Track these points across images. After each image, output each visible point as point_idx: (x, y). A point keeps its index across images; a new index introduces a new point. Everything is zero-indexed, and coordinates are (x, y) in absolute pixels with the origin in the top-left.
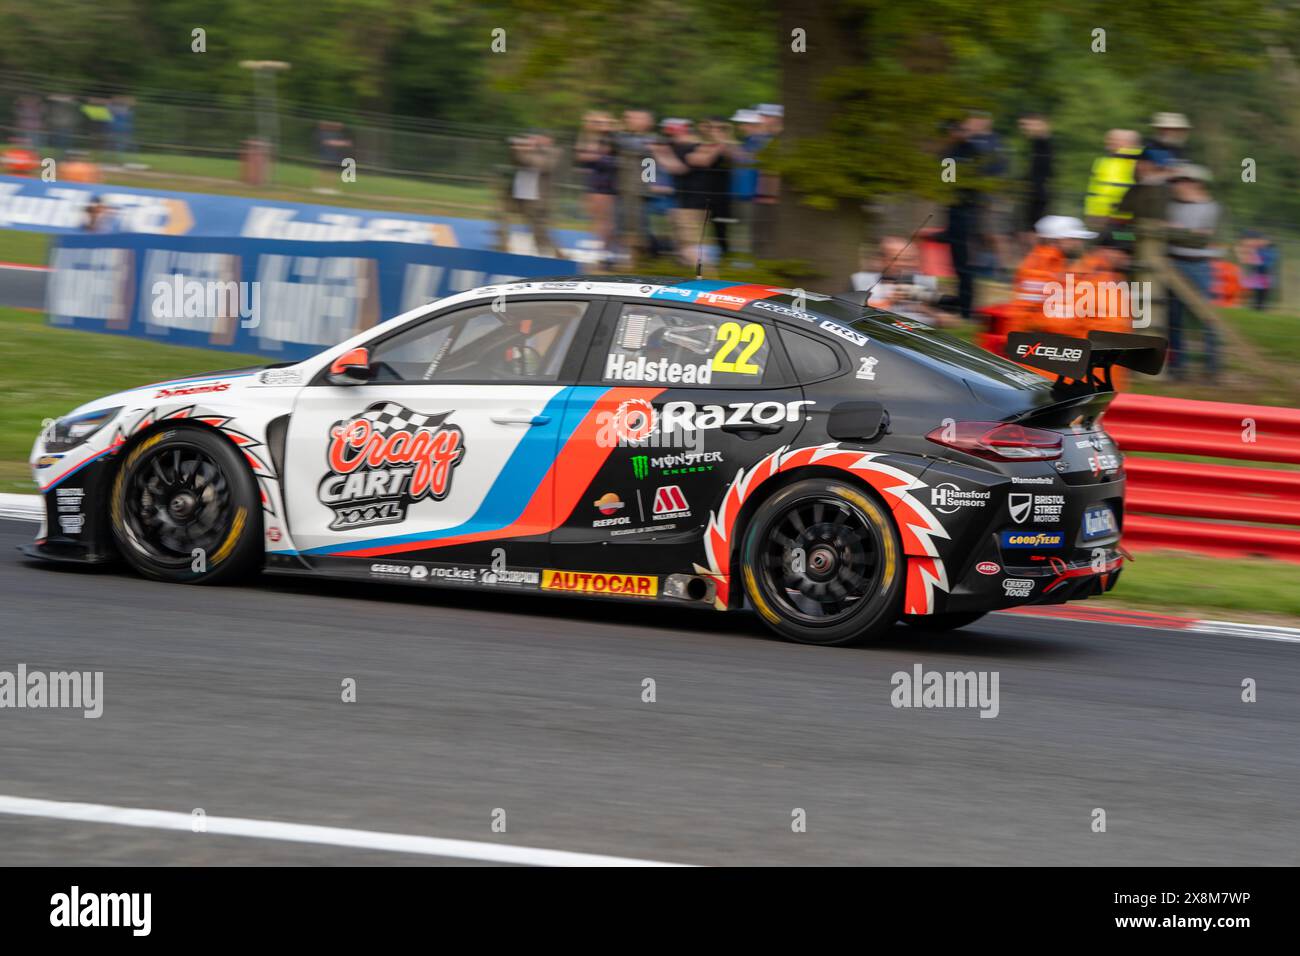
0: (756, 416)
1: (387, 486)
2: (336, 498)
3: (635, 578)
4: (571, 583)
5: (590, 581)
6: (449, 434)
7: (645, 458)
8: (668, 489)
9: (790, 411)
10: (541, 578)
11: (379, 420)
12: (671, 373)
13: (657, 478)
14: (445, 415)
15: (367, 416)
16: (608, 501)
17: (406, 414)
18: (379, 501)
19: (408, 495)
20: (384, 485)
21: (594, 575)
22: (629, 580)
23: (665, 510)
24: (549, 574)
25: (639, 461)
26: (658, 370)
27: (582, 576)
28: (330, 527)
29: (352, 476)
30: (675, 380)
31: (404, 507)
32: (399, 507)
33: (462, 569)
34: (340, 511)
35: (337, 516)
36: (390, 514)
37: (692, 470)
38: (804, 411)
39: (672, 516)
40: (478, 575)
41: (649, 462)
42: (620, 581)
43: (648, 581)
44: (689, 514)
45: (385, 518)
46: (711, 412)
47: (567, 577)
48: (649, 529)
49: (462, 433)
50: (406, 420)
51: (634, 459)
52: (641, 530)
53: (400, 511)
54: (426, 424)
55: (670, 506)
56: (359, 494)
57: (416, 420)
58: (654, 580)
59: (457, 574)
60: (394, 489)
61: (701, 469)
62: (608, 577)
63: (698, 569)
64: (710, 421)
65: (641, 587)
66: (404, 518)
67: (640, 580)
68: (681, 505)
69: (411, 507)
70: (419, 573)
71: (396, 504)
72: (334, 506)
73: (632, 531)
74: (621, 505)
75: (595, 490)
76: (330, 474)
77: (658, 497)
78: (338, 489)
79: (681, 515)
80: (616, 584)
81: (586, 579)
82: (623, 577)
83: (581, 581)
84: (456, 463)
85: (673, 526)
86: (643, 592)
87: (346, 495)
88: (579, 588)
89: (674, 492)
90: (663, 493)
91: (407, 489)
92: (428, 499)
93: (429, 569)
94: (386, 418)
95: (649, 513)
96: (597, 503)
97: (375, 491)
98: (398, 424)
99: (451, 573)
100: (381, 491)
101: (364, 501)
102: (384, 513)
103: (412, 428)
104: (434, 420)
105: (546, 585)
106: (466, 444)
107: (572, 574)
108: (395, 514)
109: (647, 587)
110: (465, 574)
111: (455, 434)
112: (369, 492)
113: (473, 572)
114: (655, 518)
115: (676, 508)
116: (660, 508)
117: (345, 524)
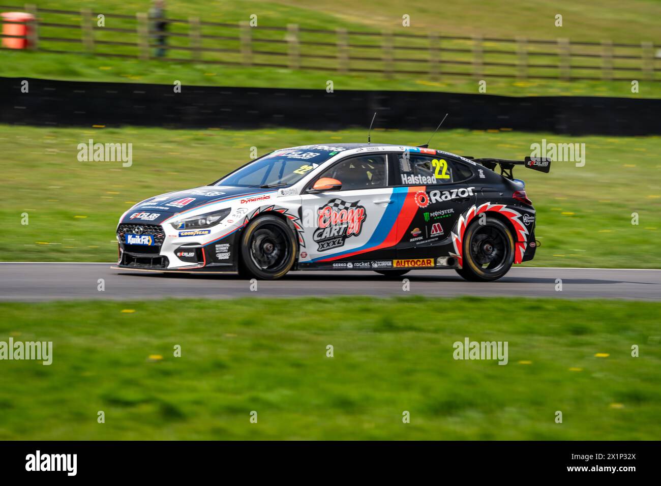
0: (460, 194)
1: (338, 232)
2: (319, 238)
3: (425, 260)
4: (403, 264)
5: (410, 263)
6: (360, 209)
7: (428, 213)
8: (436, 224)
9: (469, 191)
10: (392, 263)
11: (334, 206)
12: (423, 180)
13: (433, 220)
14: (357, 202)
15: (329, 205)
16: (416, 231)
17: (343, 203)
18: (335, 238)
19: (346, 235)
20: (337, 232)
21: (411, 260)
22: (423, 261)
23: (435, 233)
24: (395, 261)
25: (426, 215)
26: (419, 179)
27: (407, 261)
28: (318, 250)
29: (326, 229)
30: (425, 183)
31: (344, 240)
32: (342, 240)
33: (365, 262)
34: (320, 244)
35: (320, 246)
36: (338, 243)
37: (444, 216)
38: (473, 191)
39: (437, 235)
40: (371, 264)
41: (430, 215)
42: (420, 262)
43: (430, 261)
44: (443, 233)
45: (337, 245)
46: (445, 194)
47: (401, 261)
48: (429, 241)
49: (365, 209)
50: (344, 205)
51: (424, 214)
52: (426, 241)
53: (342, 242)
54: (351, 207)
55: (437, 231)
56: (328, 236)
57: (348, 205)
58: (432, 260)
59: (363, 265)
60: (341, 234)
61: (447, 216)
62: (416, 260)
63: (451, 254)
64: (446, 197)
65: (428, 263)
66: (343, 244)
67: (427, 261)
68: (440, 230)
69: (347, 240)
70: (350, 265)
71: (341, 239)
72: (318, 242)
73: (424, 242)
74: (420, 232)
75: (411, 228)
76: (318, 229)
77: (433, 228)
78: (320, 235)
79: (441, 234)
80: (419, 263)
81: (408, 262)
82: (421, 260)
83: (406, 263)
84: (364, 221)
85: (437, 239)
86: (429, 265)
87: (323, 237)
88: (406, 266)
89: (438, 225)
90: (435, 226)
91: (345, 233)
92: (353, 236)
93: (353, 264)
94: (336, 205)
95: (429, 234)
96: (412, 232)
97: (334, 234)
98: (341, 207)
99: (361, 264)
100: (336, 234)
101: (329, 239)
102: (336, 243)
103: (347, 209)
104: (354, 205)
105: (395, 265)
106: (367, 213)
107: (403, 260)
108: (340, 243)
109: (430, 263)
110: (366, 264)
111: (362, 210)
112: (332, 235)
113: (369, 263)
114: (431, 236)
115: (439, 232)
116: (433, 232)
117: (323, 249)
